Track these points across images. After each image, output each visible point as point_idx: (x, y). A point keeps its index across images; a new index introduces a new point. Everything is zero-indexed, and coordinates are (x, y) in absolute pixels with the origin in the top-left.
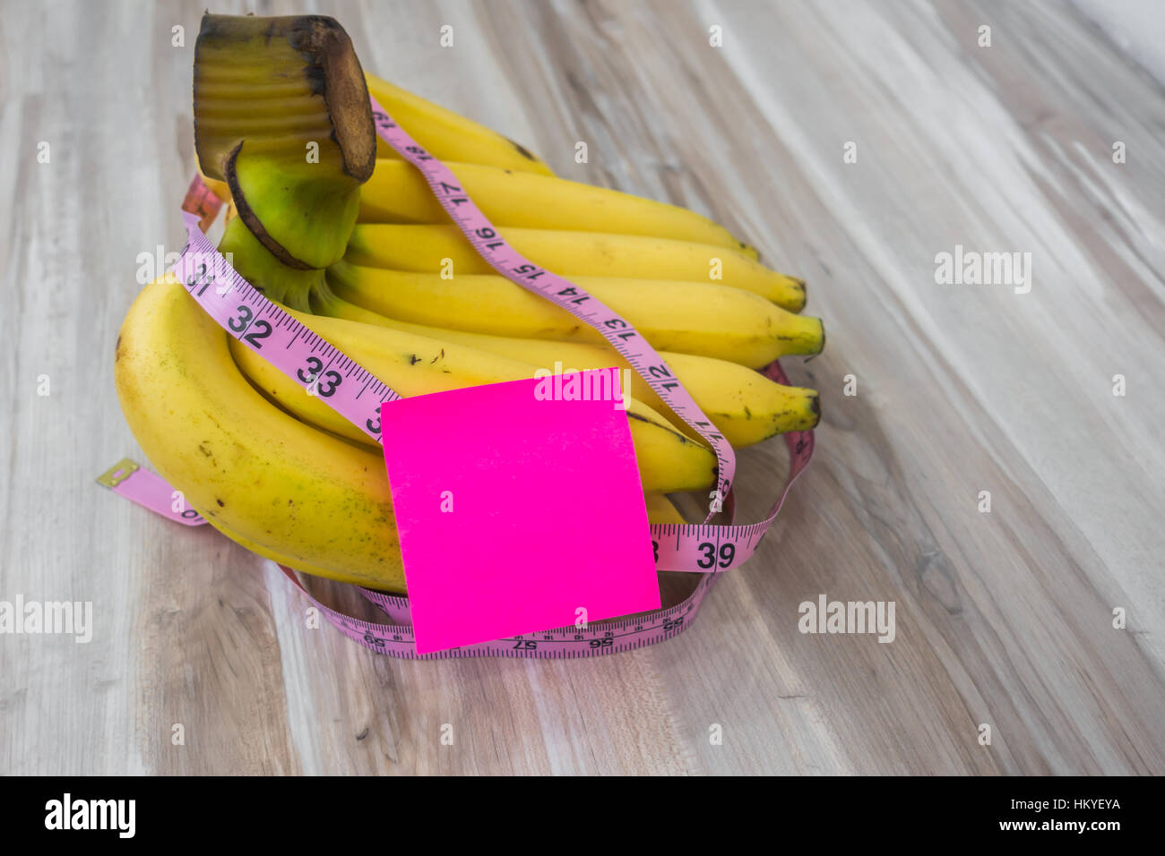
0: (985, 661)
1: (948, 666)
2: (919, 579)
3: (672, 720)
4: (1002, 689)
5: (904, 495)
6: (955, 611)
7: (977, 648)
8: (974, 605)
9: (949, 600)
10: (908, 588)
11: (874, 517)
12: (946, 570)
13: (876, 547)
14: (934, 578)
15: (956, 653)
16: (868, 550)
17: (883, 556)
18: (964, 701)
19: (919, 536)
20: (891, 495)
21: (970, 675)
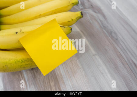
0: (122, 46)
1: (117, 47)
2: (111, 35)
3: (77, 61)
4: (125, 50)
5: (107, 22)
6: (117, 39)
7: (121, 45)
8: (120, 38)
9: (116, 38)
10: (109, 36)
11: (103, 26)
12: (115, 33)
13: (104, 31)
14: (113, 35)
15: (118, 45)
16: (103, 31)
17: (106, 32)
18: (120, 53)
19: (110, 28)
20: (106, 22)
21: (120, 49)
